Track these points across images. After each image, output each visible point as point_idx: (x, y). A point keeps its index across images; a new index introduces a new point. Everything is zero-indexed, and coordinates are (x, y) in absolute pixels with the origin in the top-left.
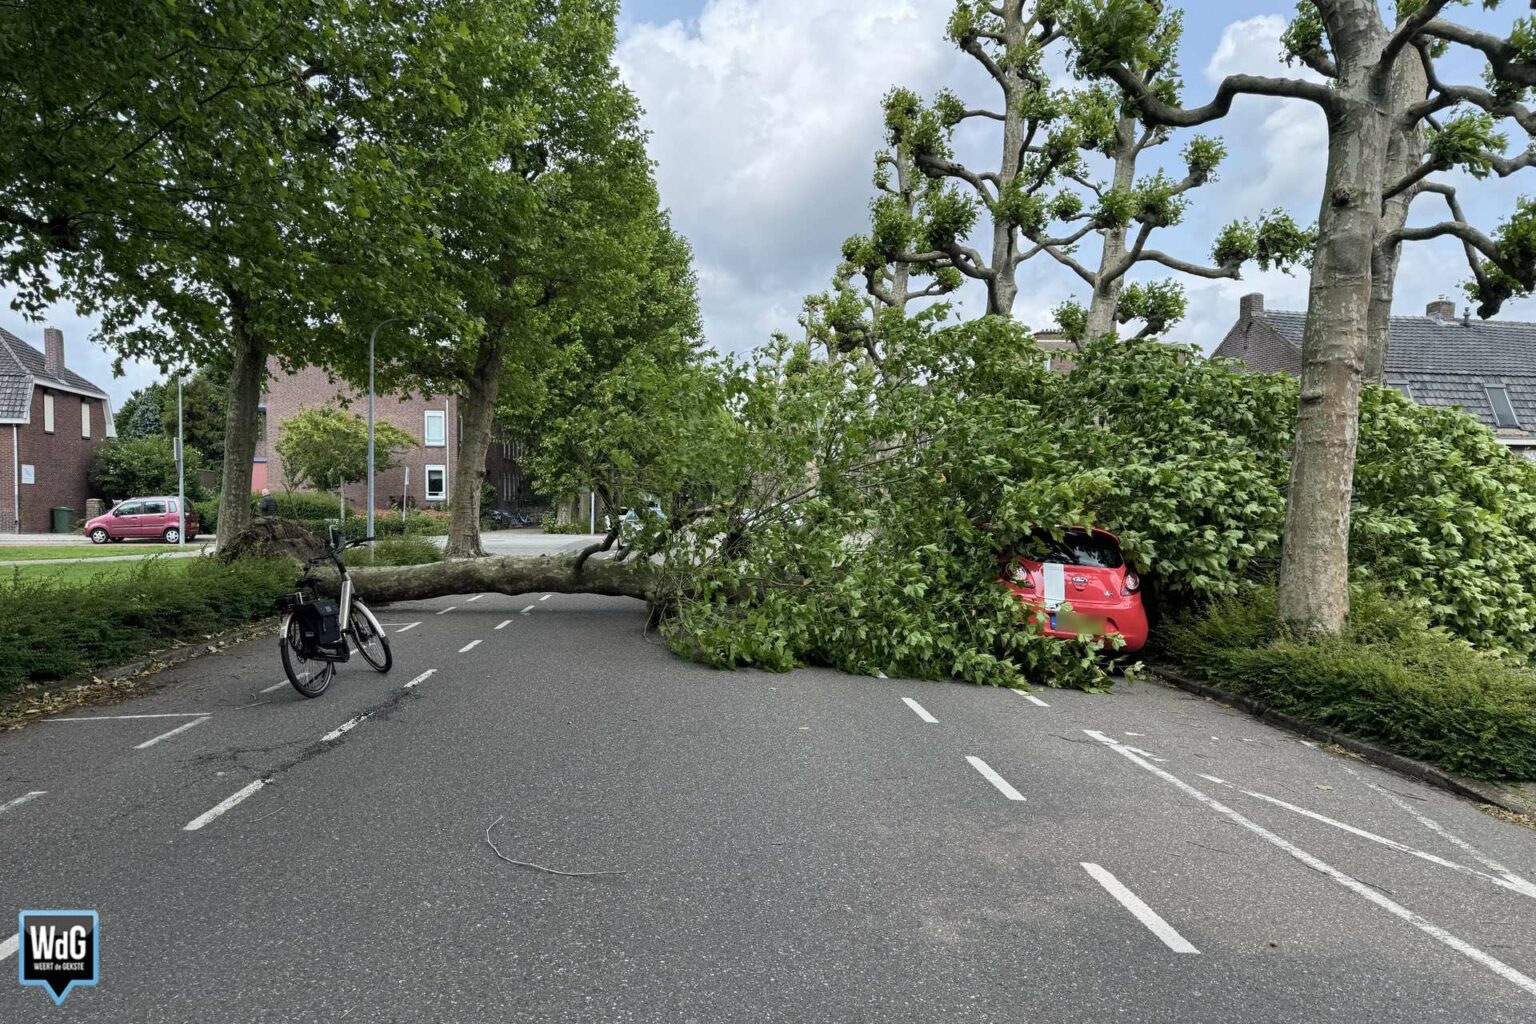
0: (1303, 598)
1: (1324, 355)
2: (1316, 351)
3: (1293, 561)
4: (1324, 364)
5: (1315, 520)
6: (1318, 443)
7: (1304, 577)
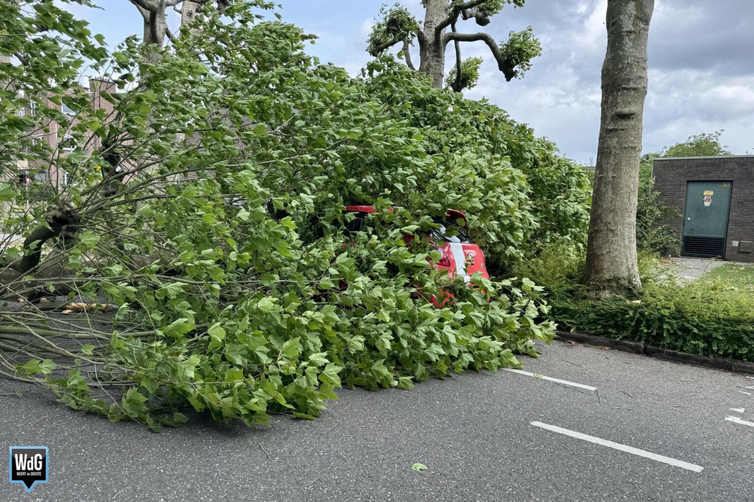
0: (624, 260)
1: (635, 83)
2: (629, 80)
3: (615, 235)
4: (635, 89)
5: (630, 204)
6: (632, 147)
7: (625, 246)
